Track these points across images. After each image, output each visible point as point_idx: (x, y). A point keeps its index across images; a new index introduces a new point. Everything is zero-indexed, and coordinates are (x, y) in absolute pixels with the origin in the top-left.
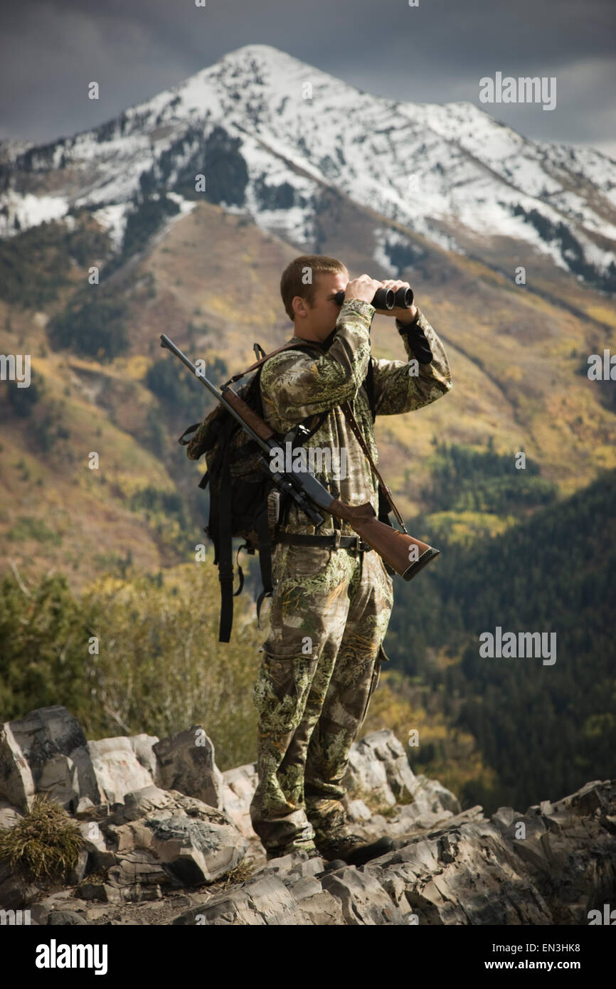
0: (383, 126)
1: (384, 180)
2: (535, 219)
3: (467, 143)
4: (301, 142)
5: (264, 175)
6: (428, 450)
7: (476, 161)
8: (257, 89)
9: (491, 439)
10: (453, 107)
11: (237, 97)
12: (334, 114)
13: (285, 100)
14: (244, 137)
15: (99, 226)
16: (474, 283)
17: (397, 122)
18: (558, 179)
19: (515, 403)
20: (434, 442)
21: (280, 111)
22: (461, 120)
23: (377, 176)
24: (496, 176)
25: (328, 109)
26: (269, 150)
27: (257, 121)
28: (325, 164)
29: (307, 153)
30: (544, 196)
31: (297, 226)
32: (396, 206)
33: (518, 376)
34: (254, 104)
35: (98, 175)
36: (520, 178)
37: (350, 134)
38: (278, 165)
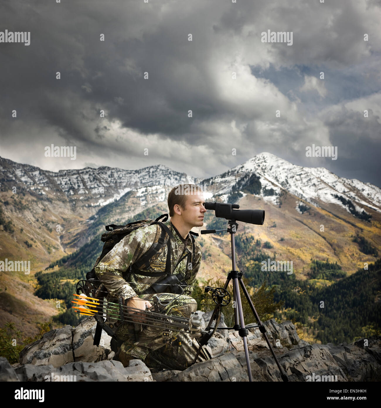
0: (298, 174)
1: (299, 188)
2: (341, 199)
3: (322, 178)
4: (276, 178)
5: (266, 186)
6: (310, 262)
7: (325, 183)
8: (264, 164)
9: (328, 259)
10: (319, 168)
11: (259, 166)
12: (286, 170)
13: (272, 167)
14: (260, 176)
15: (221, 200)
16: (324, 216)
17: (303, 172)
18: (348, 188)
19: (335, 250)
20: (311, 260)
21: (271, 169)
22: (321, 172)
23: (297, 187)
24: (330, 187)
25: (284, 169)
26: (267, 180)
27: (264, 172)
28: (282, 184)
29: (278, 181)
30: (344, 192)
31: (274, 200)
32: (302, 195)
33: (336, 242)
34: (264, 168)
35: (221, 187)
36: (337, 187)
37: (289, 176)
38: (270, 184)
